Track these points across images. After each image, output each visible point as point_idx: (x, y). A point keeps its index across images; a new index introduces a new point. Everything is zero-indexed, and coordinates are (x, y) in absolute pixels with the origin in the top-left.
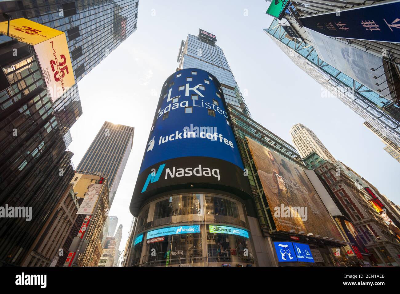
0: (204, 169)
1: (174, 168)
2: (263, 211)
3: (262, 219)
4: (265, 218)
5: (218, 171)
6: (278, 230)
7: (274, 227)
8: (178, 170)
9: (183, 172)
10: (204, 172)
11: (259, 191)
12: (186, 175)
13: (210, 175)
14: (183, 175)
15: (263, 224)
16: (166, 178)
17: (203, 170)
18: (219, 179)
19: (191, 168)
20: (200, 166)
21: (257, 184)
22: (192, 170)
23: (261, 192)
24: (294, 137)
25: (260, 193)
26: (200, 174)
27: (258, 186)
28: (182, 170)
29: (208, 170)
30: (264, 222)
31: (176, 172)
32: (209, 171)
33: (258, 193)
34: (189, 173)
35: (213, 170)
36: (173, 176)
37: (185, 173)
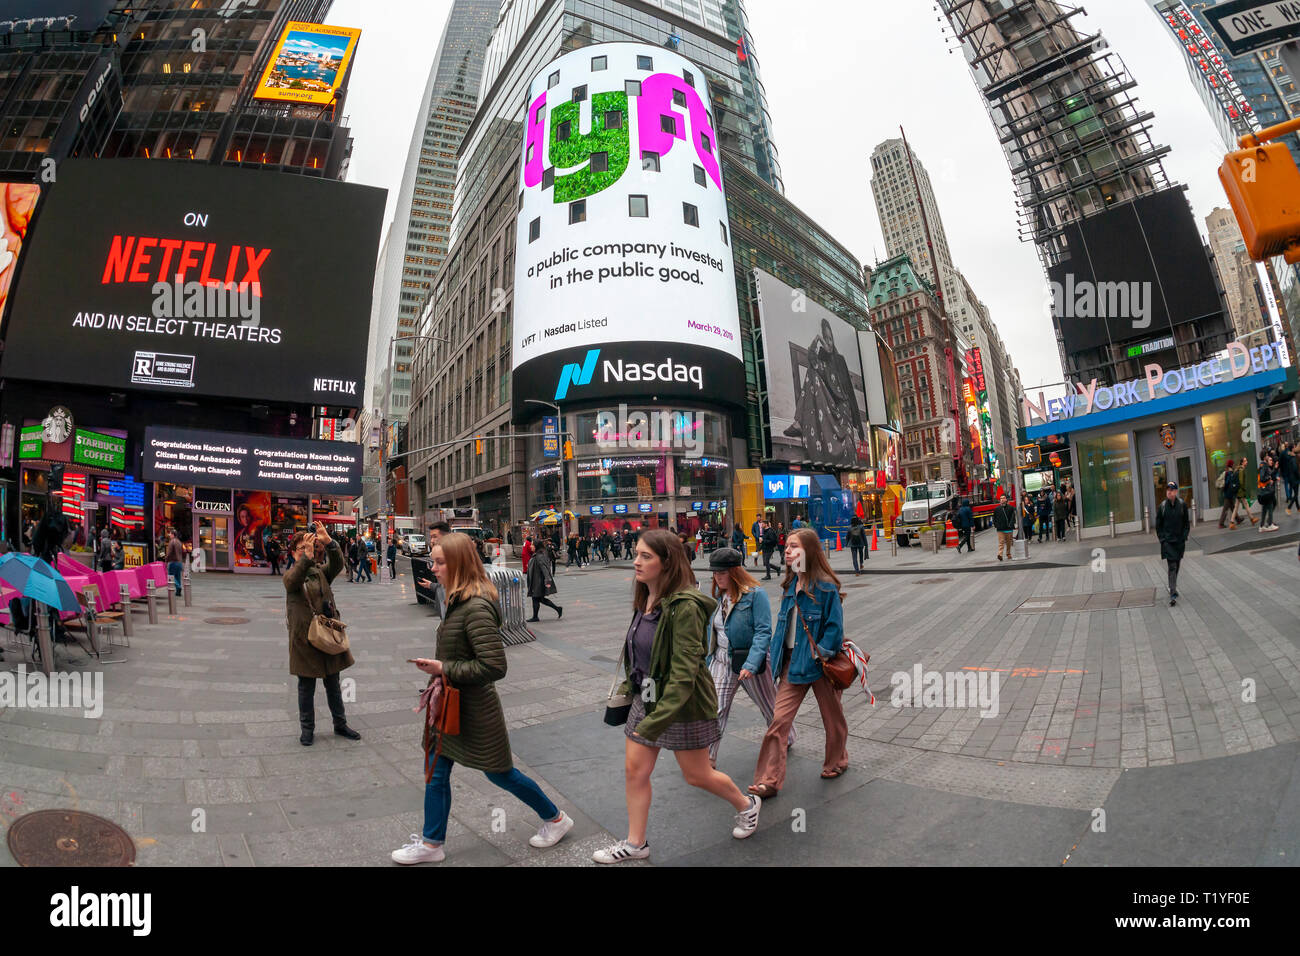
0: (676, 366)
1: (620, 362)
2: (759, 430)
3: (755, 443)
4: (760, 441)
5: (699, 369)
6: (774, 458)
7: (769, 454)
8: (627, 366)
9: (637, 371)
10: (677, 373)
11: (759, 394)
12: (645, 378)
13: (686, 379)
14: (638, 378)
15: (753, 451)
16: (606, 380)
17: (674, 370)
18: (701, 387)
19: (653, 365)
20: (669, 360)
21: (758, 380)
22: (655, 370)
23: (763, 396)
24: (878, 175)
25: (760, 398)
26: (670, 379)
27: (759, 385)
28: (636, 366)
29: (682, 370)
30: (755, 447)
31: (625, 370)
32: (685, 372)
33: (757, 398)
34: (650, 375)
35: (693, 369)
36: (619, 378)
37: (643, 374)
